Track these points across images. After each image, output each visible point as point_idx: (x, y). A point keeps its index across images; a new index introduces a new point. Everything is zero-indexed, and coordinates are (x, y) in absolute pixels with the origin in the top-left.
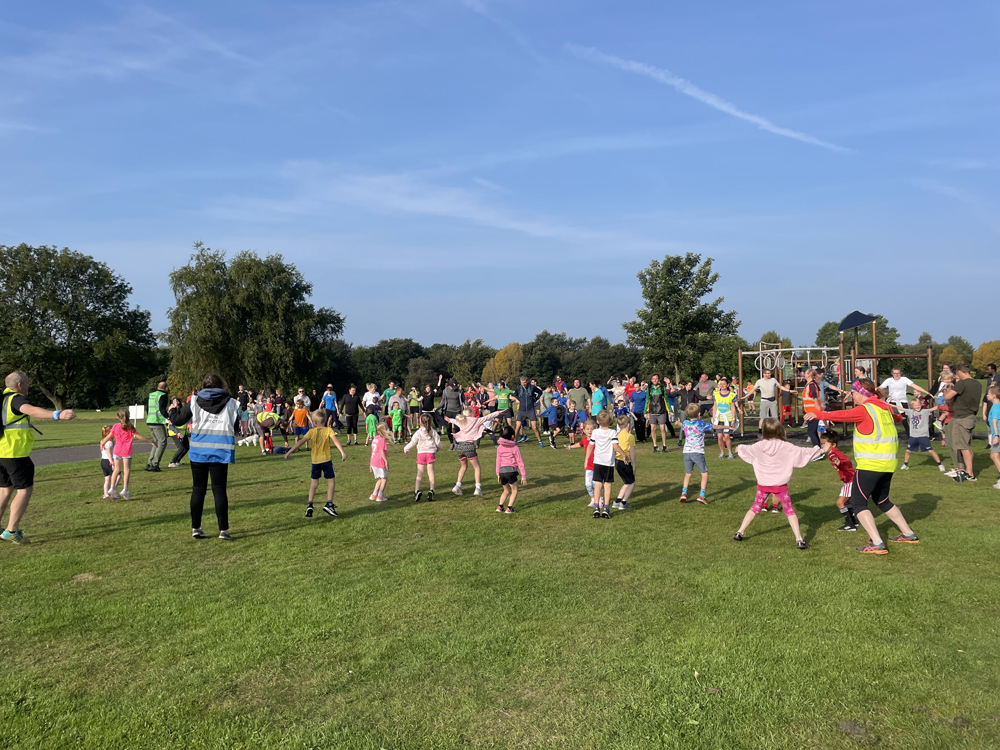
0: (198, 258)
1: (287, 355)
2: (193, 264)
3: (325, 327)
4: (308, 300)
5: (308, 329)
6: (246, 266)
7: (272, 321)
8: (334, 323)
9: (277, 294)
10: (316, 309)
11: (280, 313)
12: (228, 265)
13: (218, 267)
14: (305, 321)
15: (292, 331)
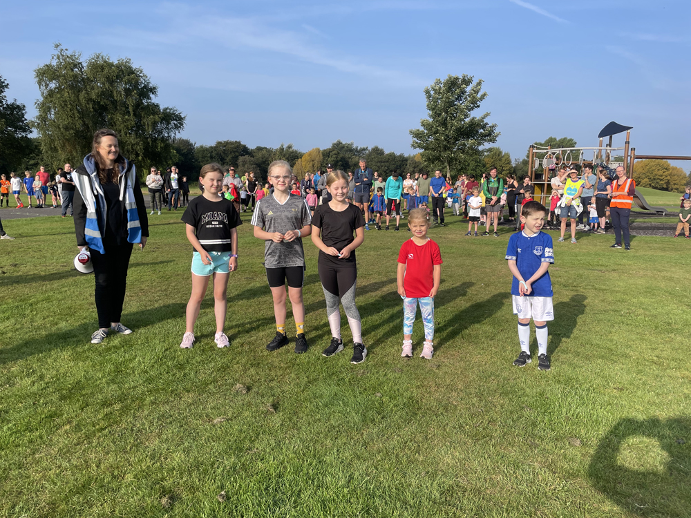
0: (58, 58)
1: (138, 144)
2: (54, 63)
3: (169, 123)
4: (154, 99)
5: (155, 124)
6: (100, 67)
7: (124, 115)
8: (177, 120)
9: (128, 92)
10: (162, 108)
11: (131, 109)
12: (85, 65)
13: (75, 66)
14: (151, 116)
15: (142, 126)
